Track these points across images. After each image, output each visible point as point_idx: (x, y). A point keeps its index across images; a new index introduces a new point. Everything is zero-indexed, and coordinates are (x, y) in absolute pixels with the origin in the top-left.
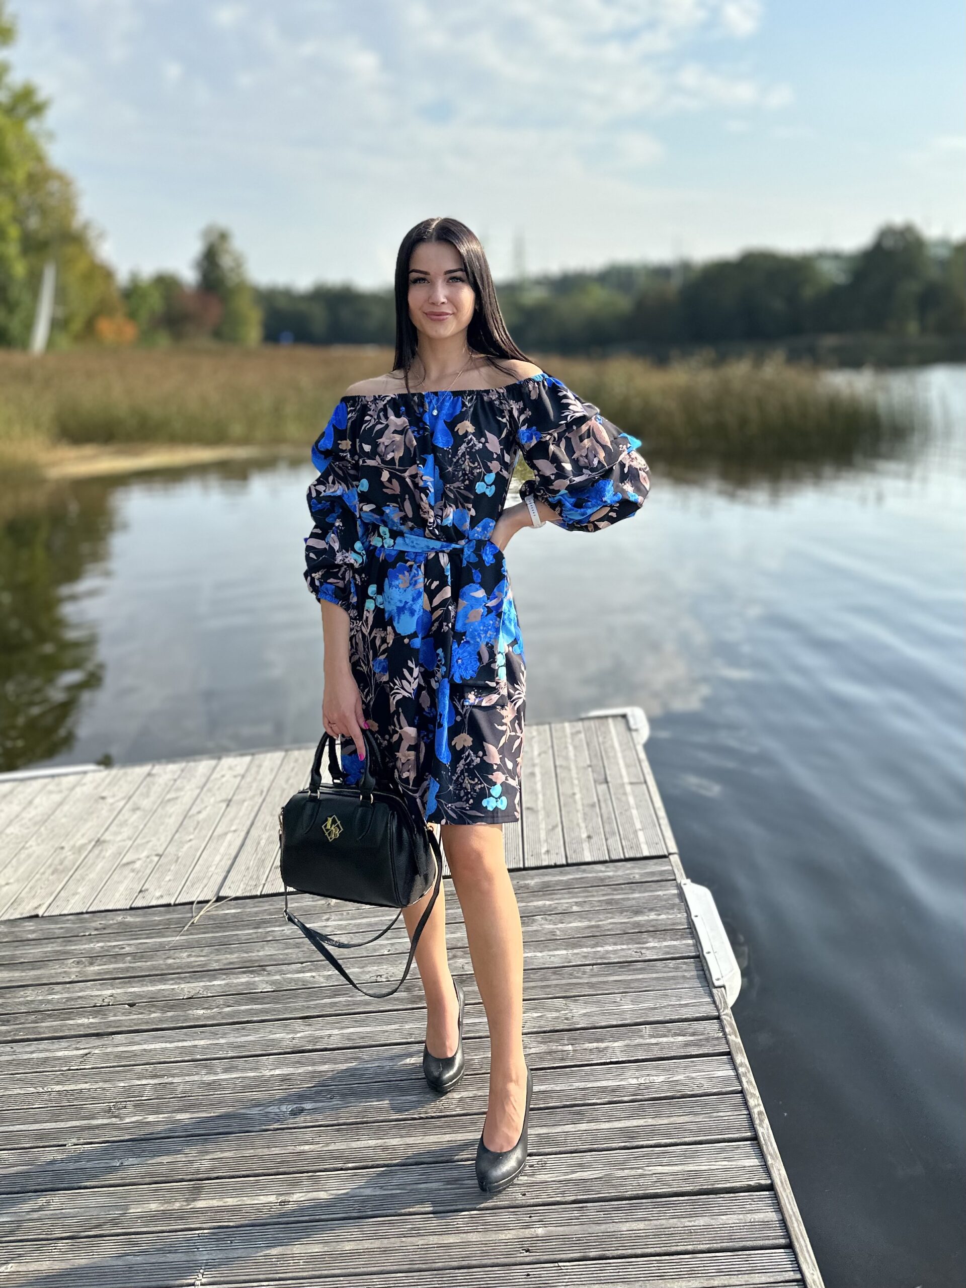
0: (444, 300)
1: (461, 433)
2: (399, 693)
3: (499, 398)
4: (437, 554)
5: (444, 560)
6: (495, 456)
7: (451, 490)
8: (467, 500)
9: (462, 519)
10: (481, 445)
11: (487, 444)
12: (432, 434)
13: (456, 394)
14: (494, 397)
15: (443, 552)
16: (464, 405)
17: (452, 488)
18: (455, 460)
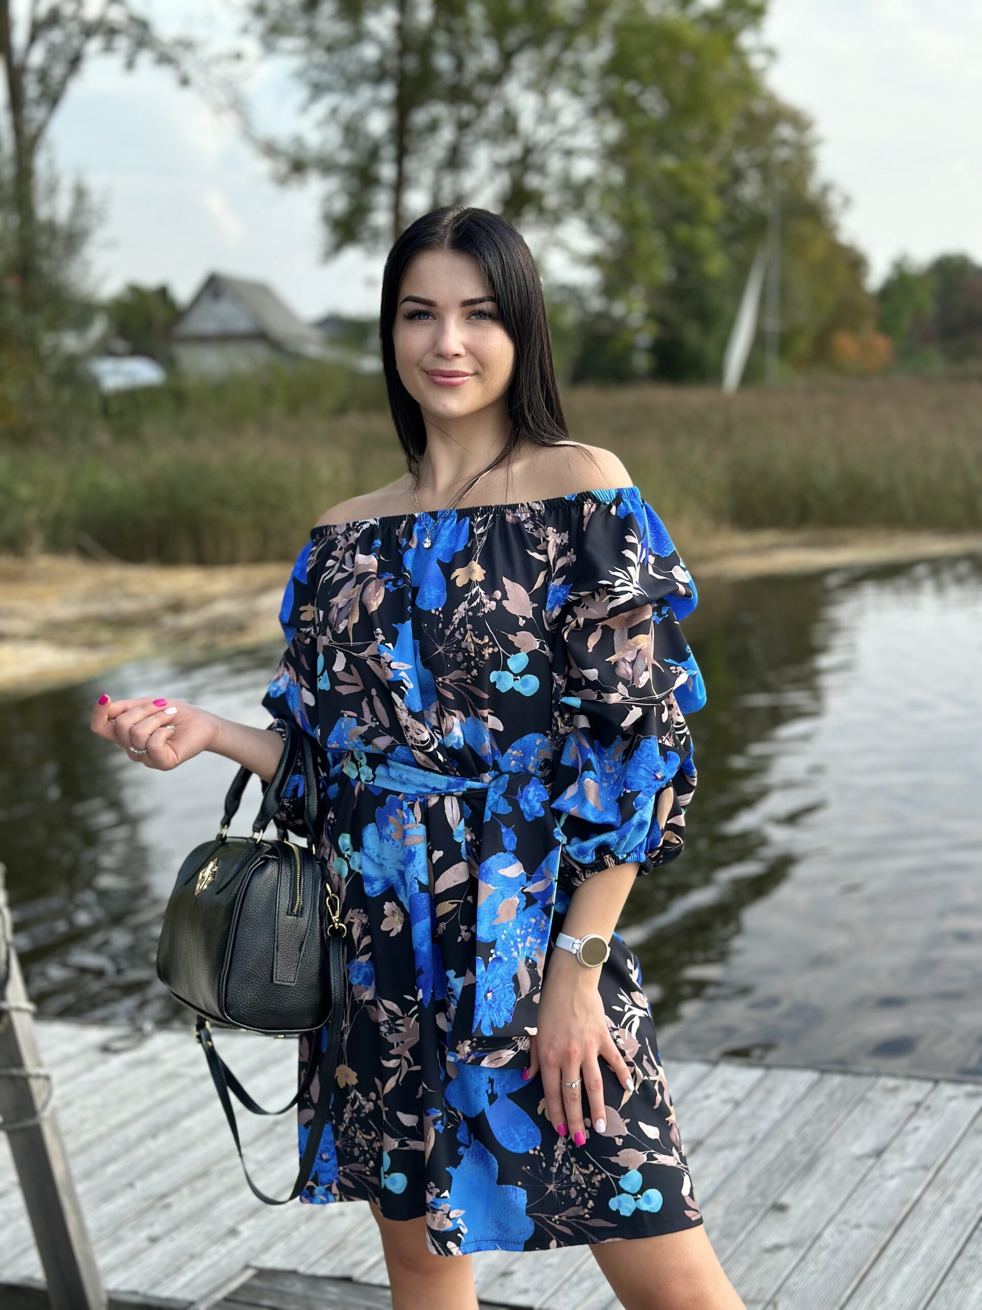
0: (462, 351)
3: (532, 518)
4: (442, 799)
5: (452, 810)
6: (522, 622)
7: (445, 686)
8: (481, 703)
9: (478, 736)
10: (494, 603)
11: (504, 602)
13: (463, 514)
14: (523, 517)
15: (451, 794)
16: (472, 534)
17: (447, 682)
18: (448, 632)
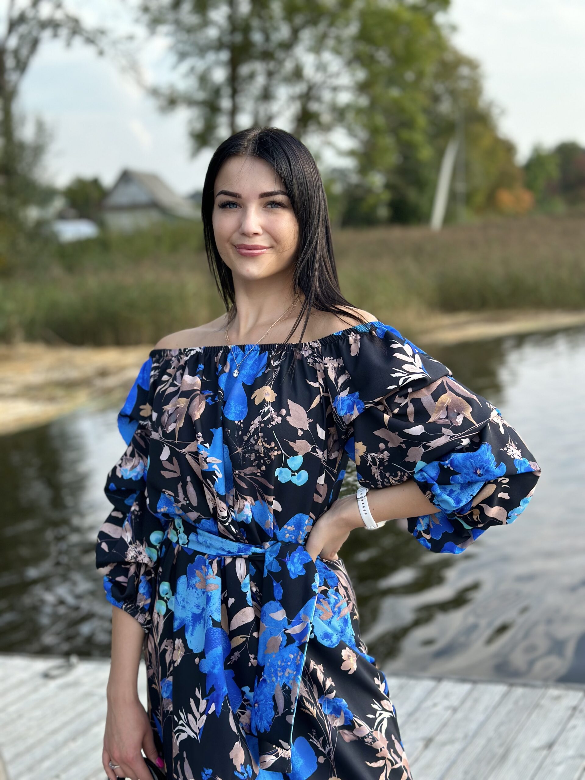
0: (260, 230)
1: (257, 402)
2: (184, 731)
3: (312, 355)
4: (234, 559)
5: (241, 568)
6: (300, 433)
7: (240, 478)
8: (267, 491)
9: (264, 515)
10: (280, 418)
11: (288, 418)
12: (224, 403)
13: (264, 348)
14: (306, 354)
15: (241, 557)
16: (269, 365)
17: (242, 475)
18: (246, 438)
